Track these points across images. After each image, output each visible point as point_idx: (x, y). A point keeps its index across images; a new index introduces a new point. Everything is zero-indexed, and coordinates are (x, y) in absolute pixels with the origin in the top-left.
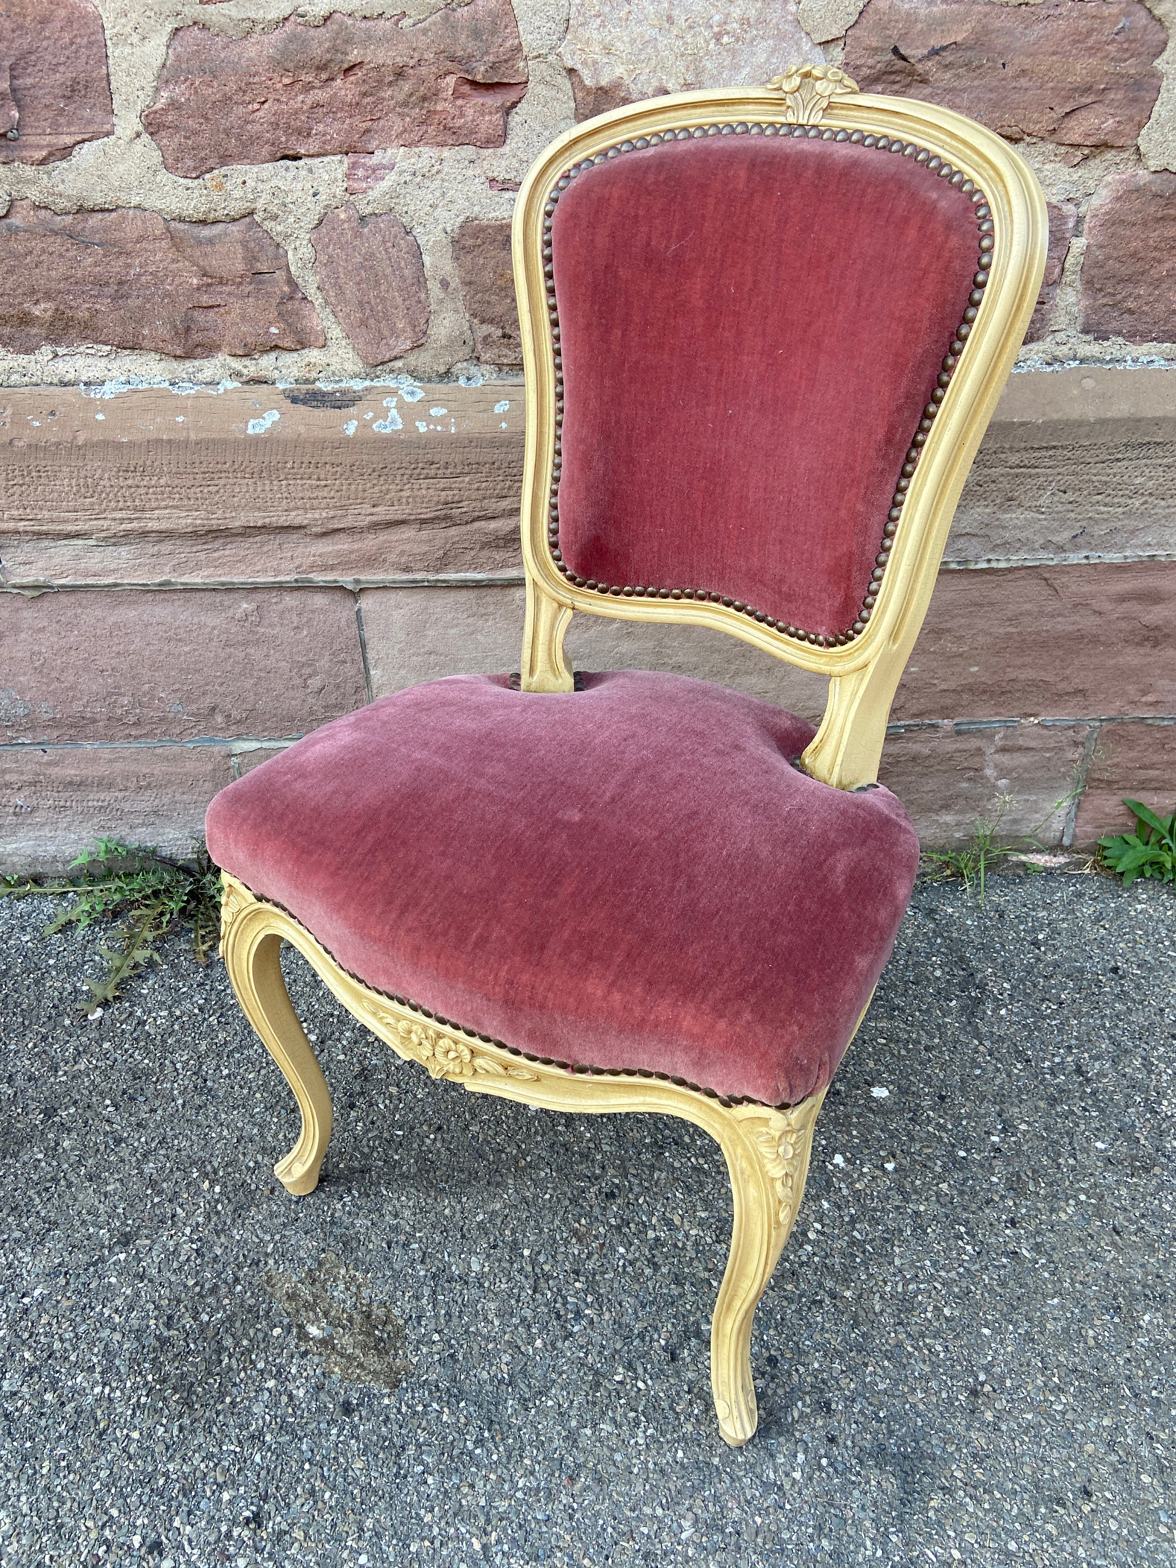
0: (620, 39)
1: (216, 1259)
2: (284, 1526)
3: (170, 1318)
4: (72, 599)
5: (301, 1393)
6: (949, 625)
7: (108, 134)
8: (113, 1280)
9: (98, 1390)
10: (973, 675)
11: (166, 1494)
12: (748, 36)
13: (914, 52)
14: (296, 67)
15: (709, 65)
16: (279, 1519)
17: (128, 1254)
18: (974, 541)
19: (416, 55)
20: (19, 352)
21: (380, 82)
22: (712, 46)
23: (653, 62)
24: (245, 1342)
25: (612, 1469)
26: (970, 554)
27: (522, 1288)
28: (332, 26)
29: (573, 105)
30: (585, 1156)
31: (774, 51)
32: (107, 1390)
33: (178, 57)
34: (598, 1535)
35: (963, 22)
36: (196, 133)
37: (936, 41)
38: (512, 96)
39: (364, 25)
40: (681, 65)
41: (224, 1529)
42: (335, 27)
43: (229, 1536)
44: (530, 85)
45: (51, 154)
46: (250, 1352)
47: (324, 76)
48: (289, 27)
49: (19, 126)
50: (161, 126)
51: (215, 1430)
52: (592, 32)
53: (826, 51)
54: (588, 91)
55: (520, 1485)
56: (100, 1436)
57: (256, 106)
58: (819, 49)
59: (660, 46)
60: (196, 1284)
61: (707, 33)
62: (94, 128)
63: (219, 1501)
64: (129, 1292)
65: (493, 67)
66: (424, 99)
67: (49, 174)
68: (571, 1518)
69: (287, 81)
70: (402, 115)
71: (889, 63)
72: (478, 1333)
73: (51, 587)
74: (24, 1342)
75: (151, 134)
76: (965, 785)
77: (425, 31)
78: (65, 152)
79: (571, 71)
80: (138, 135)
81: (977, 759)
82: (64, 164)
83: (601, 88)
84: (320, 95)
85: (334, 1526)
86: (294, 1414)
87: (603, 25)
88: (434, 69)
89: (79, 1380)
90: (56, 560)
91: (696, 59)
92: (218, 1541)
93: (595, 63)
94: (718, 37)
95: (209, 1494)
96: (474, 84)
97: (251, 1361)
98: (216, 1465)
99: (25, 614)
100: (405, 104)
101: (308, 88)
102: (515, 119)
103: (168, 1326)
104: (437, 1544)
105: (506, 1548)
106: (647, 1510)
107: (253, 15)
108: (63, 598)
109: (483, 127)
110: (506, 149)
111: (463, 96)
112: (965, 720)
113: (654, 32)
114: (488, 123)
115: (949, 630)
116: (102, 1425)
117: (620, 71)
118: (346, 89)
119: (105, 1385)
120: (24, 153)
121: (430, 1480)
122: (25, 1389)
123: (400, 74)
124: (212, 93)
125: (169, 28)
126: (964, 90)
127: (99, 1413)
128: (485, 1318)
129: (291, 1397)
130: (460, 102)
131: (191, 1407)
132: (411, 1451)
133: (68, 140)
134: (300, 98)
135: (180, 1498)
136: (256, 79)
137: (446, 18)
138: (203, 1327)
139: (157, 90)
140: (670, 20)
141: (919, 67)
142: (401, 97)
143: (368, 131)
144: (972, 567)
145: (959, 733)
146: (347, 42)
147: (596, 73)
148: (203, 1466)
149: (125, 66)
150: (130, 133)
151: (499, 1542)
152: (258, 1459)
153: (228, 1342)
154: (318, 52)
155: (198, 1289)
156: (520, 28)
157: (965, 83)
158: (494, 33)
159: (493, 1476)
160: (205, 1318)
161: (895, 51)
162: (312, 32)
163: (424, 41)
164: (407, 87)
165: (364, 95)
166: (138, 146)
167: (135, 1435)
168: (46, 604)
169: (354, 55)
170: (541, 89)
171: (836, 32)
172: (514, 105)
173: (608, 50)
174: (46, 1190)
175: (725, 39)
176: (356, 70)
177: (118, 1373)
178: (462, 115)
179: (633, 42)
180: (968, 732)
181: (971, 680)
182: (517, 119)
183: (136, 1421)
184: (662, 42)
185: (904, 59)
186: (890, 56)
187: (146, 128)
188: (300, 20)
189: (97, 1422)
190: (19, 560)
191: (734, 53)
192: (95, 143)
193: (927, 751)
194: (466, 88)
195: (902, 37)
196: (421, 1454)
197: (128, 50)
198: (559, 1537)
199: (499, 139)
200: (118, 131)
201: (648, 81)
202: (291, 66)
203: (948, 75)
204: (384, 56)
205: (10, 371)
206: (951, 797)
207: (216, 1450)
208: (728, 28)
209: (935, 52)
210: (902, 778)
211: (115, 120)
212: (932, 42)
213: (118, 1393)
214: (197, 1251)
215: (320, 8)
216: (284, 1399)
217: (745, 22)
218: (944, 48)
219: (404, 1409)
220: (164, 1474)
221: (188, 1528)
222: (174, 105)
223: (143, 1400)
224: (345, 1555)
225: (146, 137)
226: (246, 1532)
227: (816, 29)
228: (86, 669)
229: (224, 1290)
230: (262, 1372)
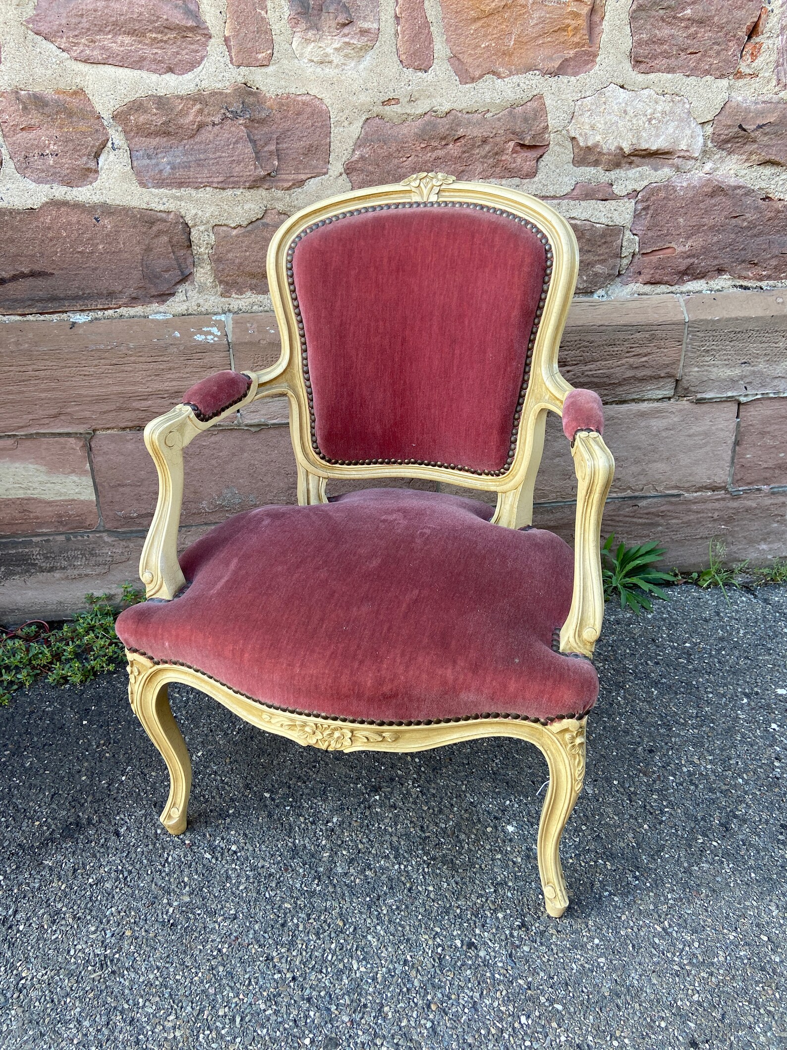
0: (599, 122)
1: (433, 795)
2: (542, 928)
3: (422, 827)
4: (277, 432)
5: (519, 860)
6: (768, 429)
7: (325, 174)
8: (379, 810)
9: (396, 867)
10: (781, 458)
11: (463, 917)
12: (665, 120)
13: (750, 127)
14: (430, 138)
15: (644, 135)
16: (537, 925)
17: (380, 795)
18: (783, 380)
19: (494, 131)
20: (259, 293)
21: (473, 145)
22: (646, 125)
23: (616, 133)
24: (473, 836)
25: (719, 886)
26: (781, 389)
27: (623, 800)
28: (450, 117)
29: (572, 156)
30: (626, 732)
31: (678, 127)
32: (402, 867)
33: (367, 133)
34: (726, 918)
35: (773, 112)
36: (372, 173)
37: (760, 122)
38: (540, 152)
39: (467, 116)
40: (630, 135)
41: (507, 932)
42: (452, 117)
43: (512, 935)
44: (551, 146)
45: (294, 184)
46: (479, 841)
47: (443, 143)
48: (426, 118)
49: (277, 170)
50: (355, 169)
51: (477, 882)
52: (585, 119)
53: (702, 127)
54: (581, 149)
55: (669, 897)
56: (410, 890)
57: (405, 159)
58: (699, 126)
59: (619, 125)
60: (429, 808)
61: (644, 119)
62: (318, 171)
63: (497, 918)
64: (390, 815)
65: (533, 137)
66: (496, 154)
67: (290, 195)
68: (707, 911)
69: (423, 146)
70: (483, 163)
71: (737, 133)
72: (607, 824)
73: (267, 425)
74: (339, 846)
75: (347, 174)
76: (776, 525)
77: (499, 119)
78: (301, 183)
79: (573, 139)
80: (341, 174)
81: (782, 509)
82: (300, 190)
83: (588, 147)
84: (440, 153)
85: (571, 926)
86: (520, 871)
87: (591, 115)
88: (503, 138)
89: (382, 862)
90: (273, 409)
91: (638, 131)
92: (506, 939)
93: (586, 134)
94: (650, 120)
95: (489, 915)
96: (523, 146)
97: (482, 846)
98: (487, 900)
99: (249, 442)
100: (485, 157)
101: (435, 149)
102: (542, 164)
103: (424, 832)
104: (635, 929)
105: (676, 928)
106: (747, 903)
107: (408, 111)
108: (272, 432)
109: (525, 168)
110: (536, 179)
111: (516, 152)
112: (776, 485)
113: (616, 118)
114: (528, 166)
115: (769, 432)
116: (408, 885)
117: (598, 138)
118: (454, 149)
119: (400, 864)
120: (280, 184)
121: (616, 899)
122: (352, 871)
123: (485, 141)
124: (383, 152)
125: (364, 118)
126: (773, 146)
127: (403, 879)
128: (609, 817)
129: (514, 863)
130: (514, 155)
131: (457, 872)
132: (597, 884)
133: (303, 177)
134: (429, 154)
135: (474, 918)
136: (406, 145)
137: (510, 113)
138: (444, 830)
139: (354, 150)
140: (625, 112)
141: (752, 134)
142: (483, 153)
143: (463, 171)
144: (782, 395)
145: (773, 493)
146: (457, 125)
147: (586, 140)
148: (479, 901)
149: (339, 137)
150: (337, 173)
151: (670, 925)
152: (509, 895)
153: (463, 836)
154: (442, 131)
155: (431, 811)
156: (549, 117)
157: (774, 142)
158: (535, 119)
159: (651, 894)
160: (443, 826)
161: (740, 126)
162: (439, 120)
163: (498, 124)
164: (487, 148)
165: (464, 152)
166: (340, 181)
167: (431, 888)
168: (262, 435)
169: (461, 132)
170: (557, 148)
171: (709, 118)
172: (541, 156)
173: (593, 128)
174: (315, 767)
175: (653, 122)
176: (461, 140)
177: (404, 857)
178: (515, 162)
179: (606, 123)
180: (778, 493)
181: (780, 462)
182: (543, 163)
183: (428, 881)
184: (621, 124)
185: (745, 130)
186: (737, 129)
187: (345, 170)
188: (433, 114)
189: (404, 884)
190: (252, 410)
191: (657, 128)
192: (317, 179)
193: (754, 505)
194: (518, 148)
195: (744, 119)
196: (604, 886)
197: (341, 129)
198: (704, 921)
199: (532, 174)
200: (330, 172)
201: (612, 143)
202: (427, 137)
203: (766, 139)
204: (477, 132)
205: (253, 304)
206: (768, 533)
207: (483, 892)
208: (655, 116)
209: (760, 127)
210: (740, 523)
211: (329, 166)
212: (758, 122)
213: (410, 868)
214: (421, 792)
215: (446, 108)
216: (511, 863)
217: (664, 113)
218: (764, 125)
219: (583, 864)
220: (458, 907)
221: (486, 934)
222: (362, 158)
223: (426, 870)
224: (585, 939)
225: (344, 176)
226: (521, 933)
227: (699, 116)
228: (278, 474)
229: (447, 811)
230: (491, 850)
